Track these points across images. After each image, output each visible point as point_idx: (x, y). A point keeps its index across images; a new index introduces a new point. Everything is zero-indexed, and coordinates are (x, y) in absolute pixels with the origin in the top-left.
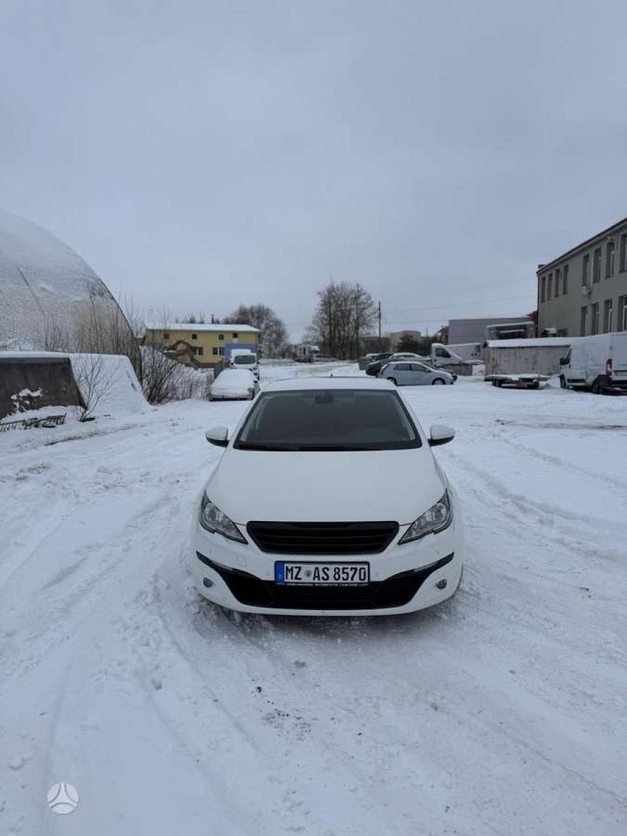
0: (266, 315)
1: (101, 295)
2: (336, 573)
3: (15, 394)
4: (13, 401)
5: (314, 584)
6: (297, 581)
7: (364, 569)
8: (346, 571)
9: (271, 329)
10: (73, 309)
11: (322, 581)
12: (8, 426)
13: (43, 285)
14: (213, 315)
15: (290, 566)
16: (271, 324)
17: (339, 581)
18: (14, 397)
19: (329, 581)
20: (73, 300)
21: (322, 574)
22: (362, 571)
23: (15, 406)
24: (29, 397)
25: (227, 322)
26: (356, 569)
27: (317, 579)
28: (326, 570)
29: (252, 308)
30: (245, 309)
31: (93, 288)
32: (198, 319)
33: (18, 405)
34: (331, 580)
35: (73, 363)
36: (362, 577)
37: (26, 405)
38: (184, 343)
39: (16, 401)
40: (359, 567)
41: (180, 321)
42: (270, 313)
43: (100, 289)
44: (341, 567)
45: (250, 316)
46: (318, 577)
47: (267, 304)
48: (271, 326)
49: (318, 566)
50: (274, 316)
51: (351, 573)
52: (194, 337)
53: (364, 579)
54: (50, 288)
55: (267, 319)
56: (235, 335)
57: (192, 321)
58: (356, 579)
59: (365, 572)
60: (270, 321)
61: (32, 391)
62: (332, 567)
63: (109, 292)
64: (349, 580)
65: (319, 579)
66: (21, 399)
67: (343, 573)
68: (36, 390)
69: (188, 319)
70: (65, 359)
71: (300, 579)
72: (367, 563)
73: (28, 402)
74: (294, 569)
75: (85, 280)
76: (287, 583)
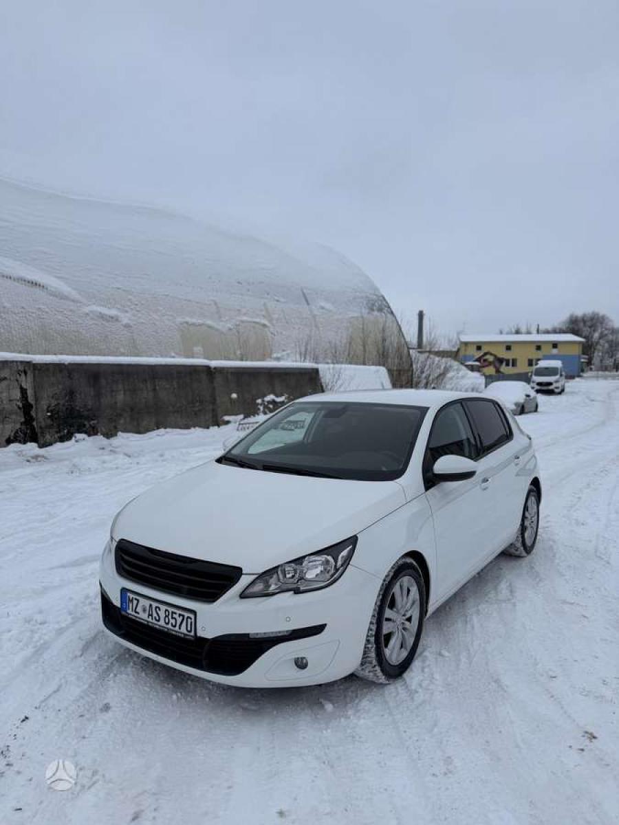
0: (602, 323)
1: (380, 310)
2: (166, 616)
3: (259, 398)
4: (258, 404)
5: (148, 622)
6: (136, 615)
7: (191, 618)
8: (174, 616)
9: (606, 338)
10: (349, 324)
11: (154, 621)
12: (248, 425)
13: (323, 304)
14: (538, 325)
15: (131, 596)
16: (606, 332)
17: (168, 626)
18: (259, 401)
19: (159, 623)
20: (350, 316)
21: (155, 615)
22: (189, 620)
23: (259, 409)
24: (273, 402)
25: (555, 331)
26: (183, 616)
27: (150, 617)
28: (157, 609)
29: (585, 315)
30: (577, 317)
31: (373, 305)
32: (523, 329)
33: (261, 408)
34: (162, 623)
35: (321, 373)
36: (189, 629)
37: (269, 409)
38: (491, 354)
39: (261, 405)
40: (186, 615)
41: (504, 332)
42: (606, 321)
43: (379, 306)
44: (171, 610)
45: (581, 325)
46: (152, 615)
47: (602, 311)
48: (606, 335)
49: (152, 603)
50: (610, 324)
51: (179, 620)
52: (508, 348)
53: (190, 631)
54: (328, 306)
55: (602, 328)
56: (555, 345)
57: (518, 332)
58: (183, 630)
59: (191, 623)
60: (606, 329)
61: (277, 396)
62: (163, 608)
63: (389, 307)
64: (177, 628)
65: (152, 619)
66: (266, 403)
67: (172, 618)
68: (281, 395)
69: (514, 331)
70: (313, 369)
71: (138, 613)
72: (194, 612)
73: (271, 406)
74: (134, 600)
75: (367, 297)
76: (129, 614)
